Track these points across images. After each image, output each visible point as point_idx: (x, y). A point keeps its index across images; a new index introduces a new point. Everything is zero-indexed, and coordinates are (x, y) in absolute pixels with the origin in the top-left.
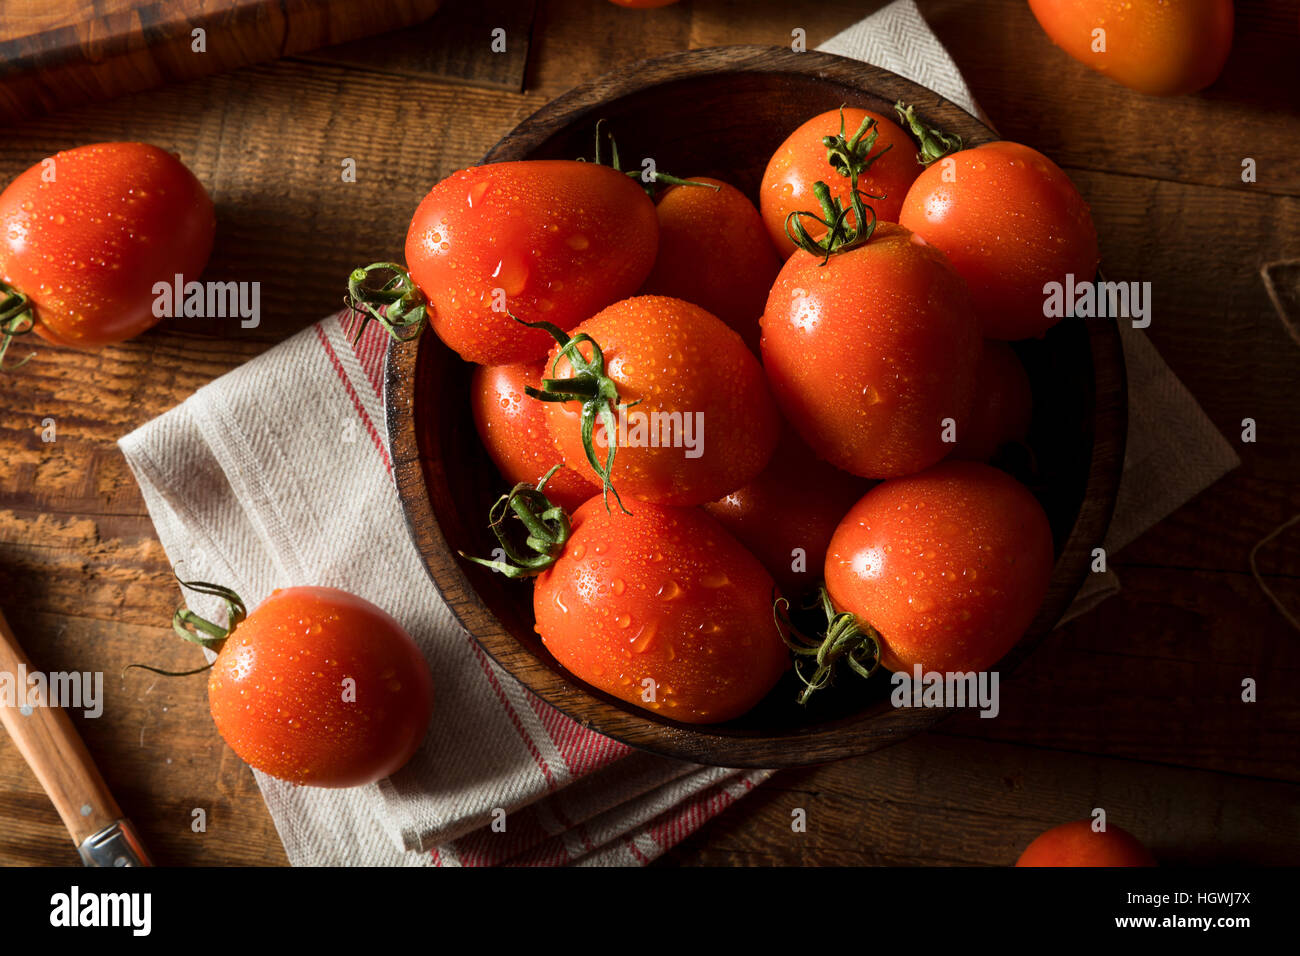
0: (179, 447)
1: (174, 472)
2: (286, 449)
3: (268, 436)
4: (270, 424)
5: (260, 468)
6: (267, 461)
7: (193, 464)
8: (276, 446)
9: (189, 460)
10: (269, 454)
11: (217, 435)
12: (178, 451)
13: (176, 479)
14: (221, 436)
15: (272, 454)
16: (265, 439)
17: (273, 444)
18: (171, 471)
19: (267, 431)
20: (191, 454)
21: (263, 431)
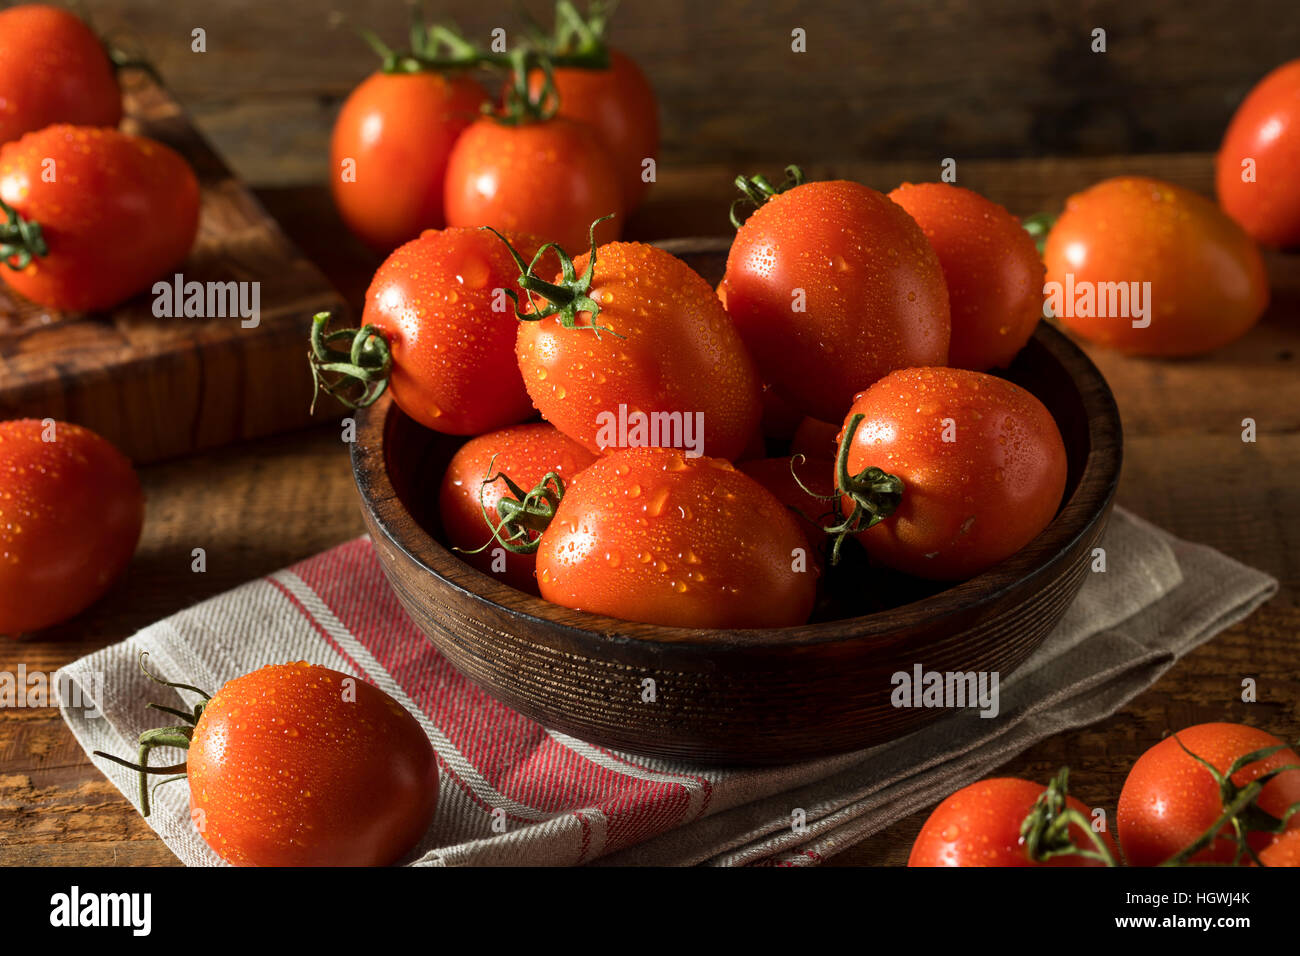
0: (122, 667)
1: (118, 691)
2: (239, 662)
3: (219, 651)
4: (220, 641)
5: (214, 678)
6: (219, 673)
7: (138, 684)
8: (228, 659)
9: (135, 679)
10: (222, 665)
11: (165, 653)
12: (122, 672)
13: (121, 698)
14: (168, 653)
15: (225, 665)
16: (215, 653)
17: (225, 657)
18: (115, 690)
19: (217, 646)
20: (136, 674)
21: (213, 647)
